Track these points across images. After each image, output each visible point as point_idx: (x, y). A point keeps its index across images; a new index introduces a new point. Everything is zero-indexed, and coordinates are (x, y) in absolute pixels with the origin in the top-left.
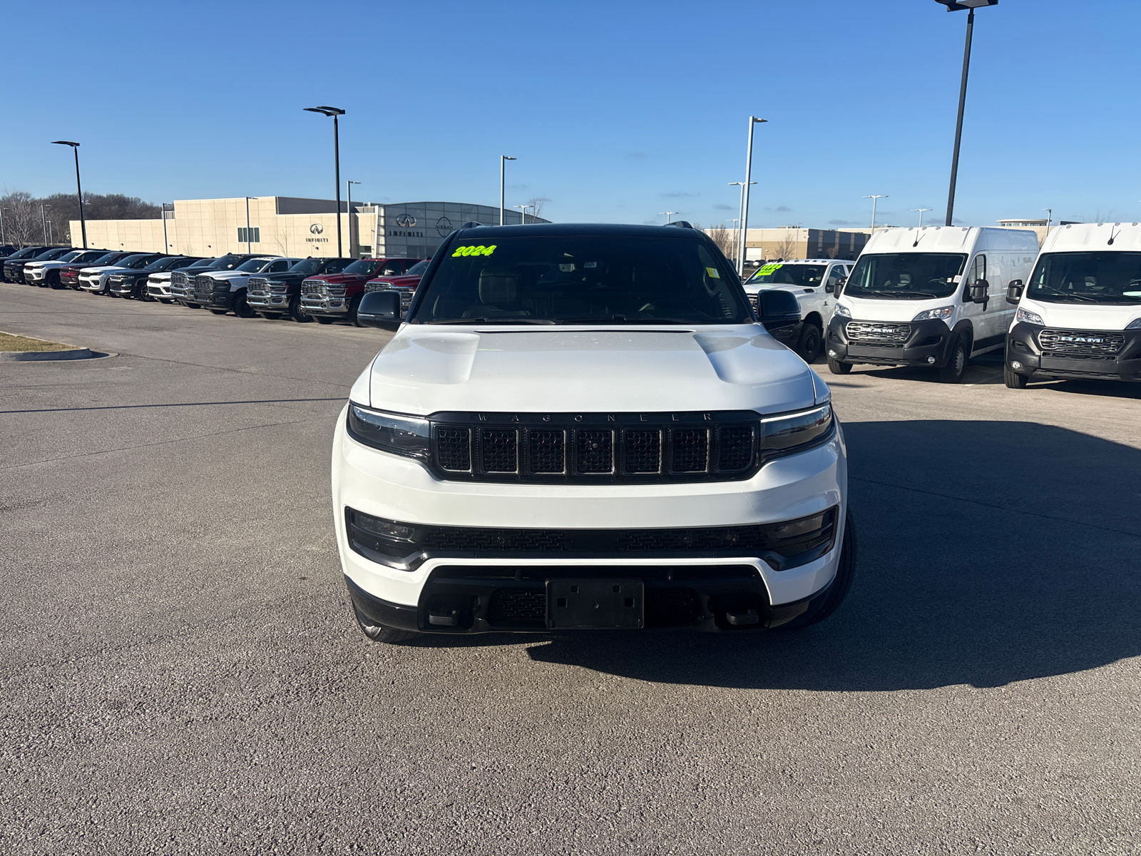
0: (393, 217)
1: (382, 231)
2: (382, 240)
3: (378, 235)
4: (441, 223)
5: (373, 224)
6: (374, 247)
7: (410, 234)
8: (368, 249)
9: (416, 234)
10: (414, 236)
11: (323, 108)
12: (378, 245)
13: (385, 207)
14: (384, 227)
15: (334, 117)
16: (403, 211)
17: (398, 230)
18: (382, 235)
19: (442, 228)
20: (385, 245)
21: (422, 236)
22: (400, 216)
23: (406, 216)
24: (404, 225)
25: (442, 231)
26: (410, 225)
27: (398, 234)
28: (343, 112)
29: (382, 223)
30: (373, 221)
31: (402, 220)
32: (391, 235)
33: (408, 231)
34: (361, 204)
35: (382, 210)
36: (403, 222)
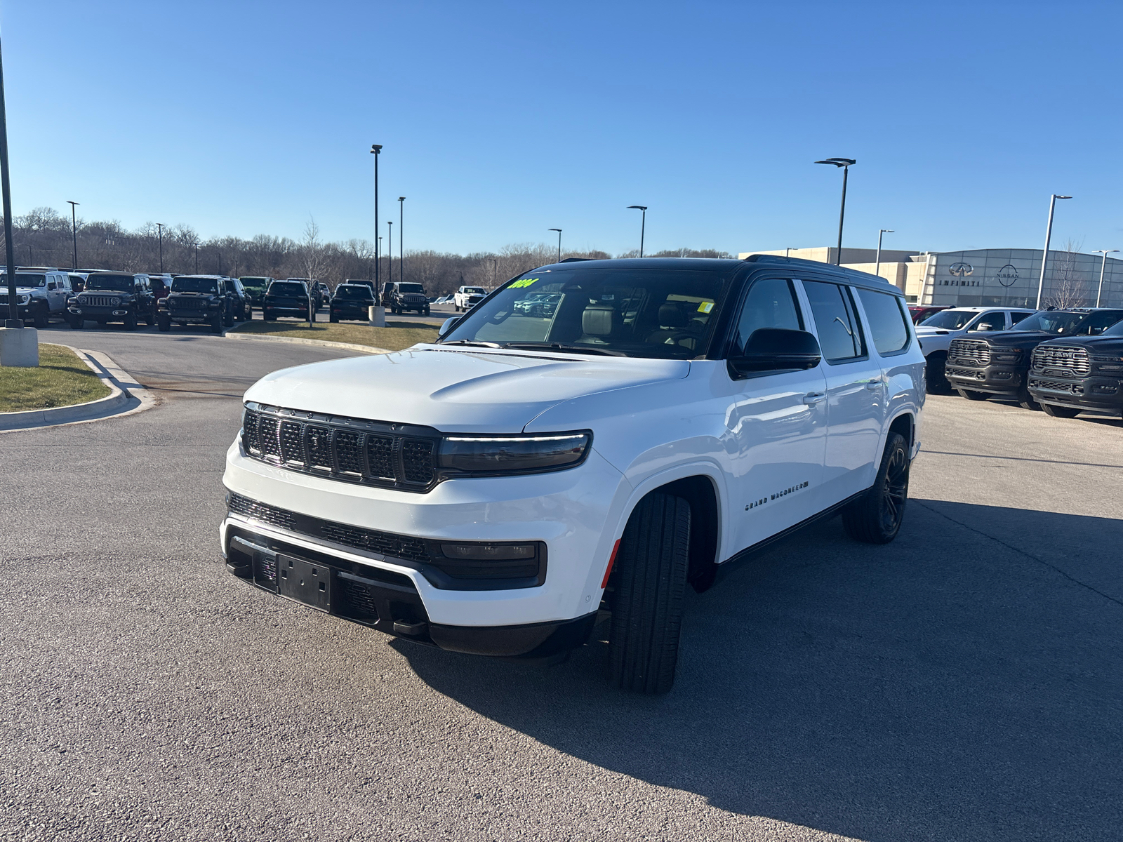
0: (947, 266)
1: (931, 280)
2: (930, 290)
3: (926, 284)
4: (1004, 271)
5: (922, 274)
6: (920, 297)
7: (963, 283)
8: (914, 298)
9: (971, 284)
10: (968, 285)
11: (832, 159)
12: (925, 294)
13: (938, 255)
14: (935, 276)
15: (844, 167)
16: (958, 260)
17: (950, 279)
18: (931, 285)
19: (1005, 277)
20: (933, 295)
21: (978, 285)
22: (954, 265)
23: (962, 264)
24: (958, 274)
25: (1003, 280)
26: (966, 274)
27: (950, 283)
28: (853, 162)
29: (933, 271)
30: (922, 271)
31: (956, 269)
32: (940, 284)
33: (962, 280)
34: (917, 254)
35: (934, 259)
36: (957, 271)
